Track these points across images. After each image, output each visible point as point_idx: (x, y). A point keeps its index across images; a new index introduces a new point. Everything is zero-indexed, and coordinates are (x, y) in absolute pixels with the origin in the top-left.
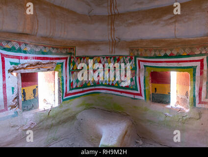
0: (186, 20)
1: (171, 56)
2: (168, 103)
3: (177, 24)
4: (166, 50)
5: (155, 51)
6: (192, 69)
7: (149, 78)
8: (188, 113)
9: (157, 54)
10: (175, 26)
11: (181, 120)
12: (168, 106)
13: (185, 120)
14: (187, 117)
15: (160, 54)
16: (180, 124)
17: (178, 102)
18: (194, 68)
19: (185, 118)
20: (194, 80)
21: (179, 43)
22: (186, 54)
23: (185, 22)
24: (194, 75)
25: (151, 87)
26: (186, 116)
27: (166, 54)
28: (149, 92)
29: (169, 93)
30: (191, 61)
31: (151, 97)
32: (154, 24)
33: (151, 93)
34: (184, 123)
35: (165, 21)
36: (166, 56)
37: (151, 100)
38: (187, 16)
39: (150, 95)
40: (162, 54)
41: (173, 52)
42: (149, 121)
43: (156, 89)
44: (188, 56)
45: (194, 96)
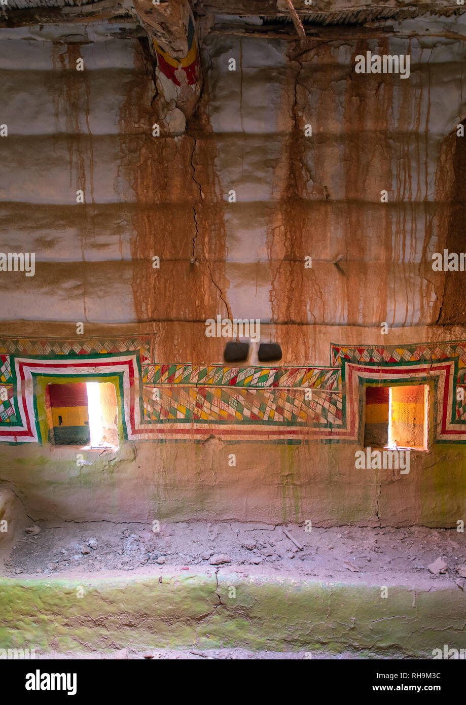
0: (101, 294)
1: (82, 355)
2: (86, 442)
3: (87, 299)
4: (71, 344)
5: (52, 344)
6: (117, 377)
7: (44, 398)
8: (118, 452)
9: (57, 350)
10: (85, 303)
11: (107, 467)
12: (86, 448)
13: (114, 466)
14: (116, 460)
15: (61, 351)
16: (106, 475)
17: (104, 438)
18: (120, 375)
19: (113, 463)
20: (122, 395)
21: (93, 331)
22: (106, 352)
23: (99, 297)
24: (121, 386)
25: (49, 415)
26: (114, 459)
27: (72, 350)
28: (46, 425)
29: (87, 423)
30: (115, 364)
31: (52, 434)
32: (46, 293)
33: (51, 427)
34: (113, 472)
35: (66, 290)
36: (72, 355)
37: (53, 440)
38: (103, 288)
39: (49, 431)
40: (66, 352)
41: (85, 347)
42: (50, 483)
43: (60, 418)
44: (110, 354)
45: (124, 423)
